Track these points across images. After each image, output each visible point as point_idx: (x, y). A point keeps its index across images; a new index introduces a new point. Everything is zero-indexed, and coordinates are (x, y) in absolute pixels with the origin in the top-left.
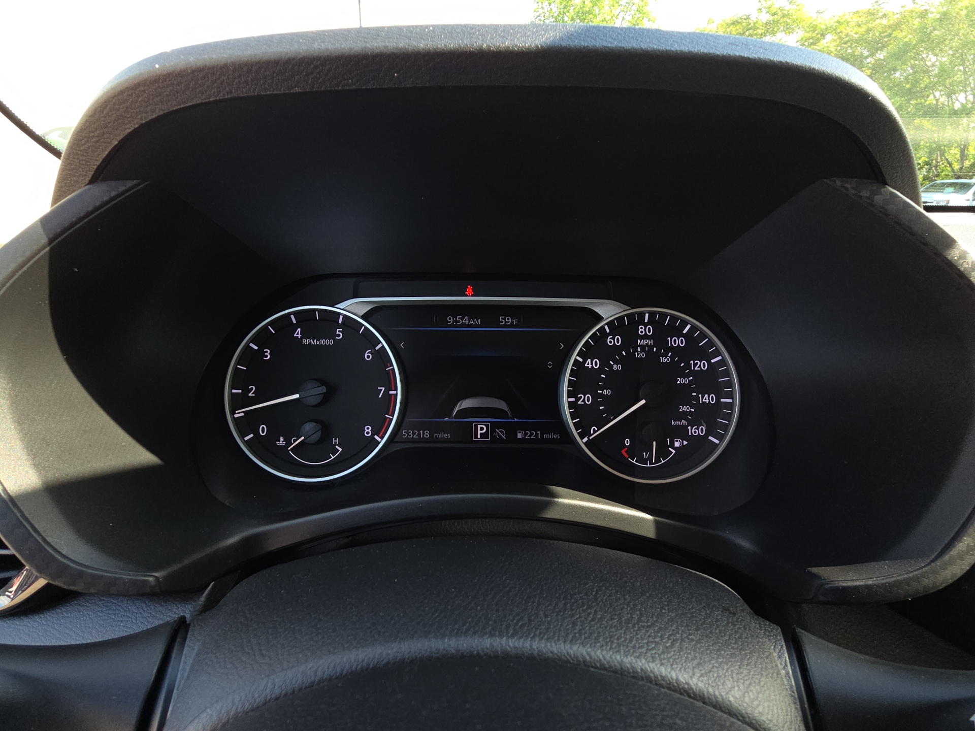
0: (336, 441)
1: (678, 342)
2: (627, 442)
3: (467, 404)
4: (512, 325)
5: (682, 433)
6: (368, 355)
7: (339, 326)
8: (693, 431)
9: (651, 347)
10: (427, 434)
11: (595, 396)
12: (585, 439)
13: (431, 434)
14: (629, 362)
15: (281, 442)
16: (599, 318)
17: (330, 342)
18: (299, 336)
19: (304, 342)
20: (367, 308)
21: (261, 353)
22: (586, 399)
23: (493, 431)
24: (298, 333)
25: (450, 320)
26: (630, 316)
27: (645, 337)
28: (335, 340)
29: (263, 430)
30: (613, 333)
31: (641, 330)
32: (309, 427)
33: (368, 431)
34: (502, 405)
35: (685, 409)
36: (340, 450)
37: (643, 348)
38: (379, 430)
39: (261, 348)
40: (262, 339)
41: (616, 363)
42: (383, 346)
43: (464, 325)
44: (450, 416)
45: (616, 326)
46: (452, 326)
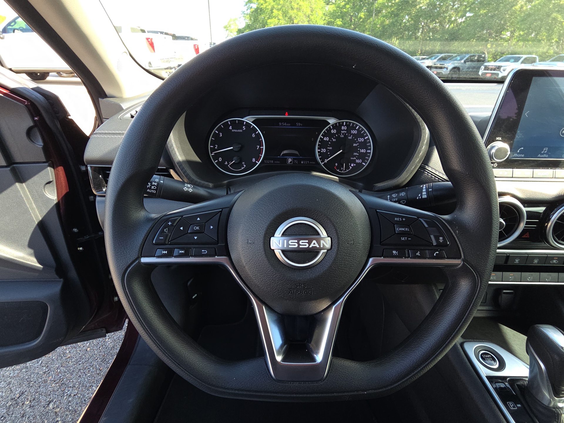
0: (243, 163)
1: (355, 132)
2: (336, 164)
3: (285, 152)
4: (300, 126)
5: (354, 162)
6: (254, 135)
7: (244, 125)
8: (358, 161)
9: (346, 134)
10: (272, 162)
11: (327, 149)
12: (323, 163)
13: (274, 162)
14: (338, 138)
15: (226, 163)
16: (329, 124)
17: (241, 131)
18: (231, 129)
19: (233, 131)
20: (253, 120)
21: (219, 134)
22: (324, 150)
23: (294, 161)
24: (231, 128)
25: (280, 124)
26: (339, 123)
27: (344, 130)
28: (243, 130)
29: (220, 159)
30: (333, 129)
31: (343, 128)
32: (235, 158)
33: (254, 160)
34: (297, 152)
35: (355, 154)
36: (245, 166)
37: (343, 134)
38: (258, 159)
39: (219, 132)
40: (219, 129)
41: (334, 138)
42: (259, 132)
43: (285, 126)
44: (280, 156)
45: (335, 126)
46: (280, 126)
